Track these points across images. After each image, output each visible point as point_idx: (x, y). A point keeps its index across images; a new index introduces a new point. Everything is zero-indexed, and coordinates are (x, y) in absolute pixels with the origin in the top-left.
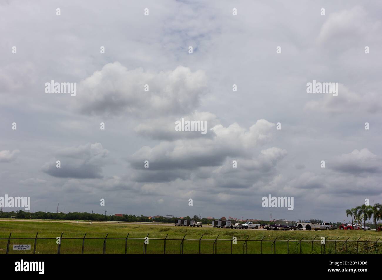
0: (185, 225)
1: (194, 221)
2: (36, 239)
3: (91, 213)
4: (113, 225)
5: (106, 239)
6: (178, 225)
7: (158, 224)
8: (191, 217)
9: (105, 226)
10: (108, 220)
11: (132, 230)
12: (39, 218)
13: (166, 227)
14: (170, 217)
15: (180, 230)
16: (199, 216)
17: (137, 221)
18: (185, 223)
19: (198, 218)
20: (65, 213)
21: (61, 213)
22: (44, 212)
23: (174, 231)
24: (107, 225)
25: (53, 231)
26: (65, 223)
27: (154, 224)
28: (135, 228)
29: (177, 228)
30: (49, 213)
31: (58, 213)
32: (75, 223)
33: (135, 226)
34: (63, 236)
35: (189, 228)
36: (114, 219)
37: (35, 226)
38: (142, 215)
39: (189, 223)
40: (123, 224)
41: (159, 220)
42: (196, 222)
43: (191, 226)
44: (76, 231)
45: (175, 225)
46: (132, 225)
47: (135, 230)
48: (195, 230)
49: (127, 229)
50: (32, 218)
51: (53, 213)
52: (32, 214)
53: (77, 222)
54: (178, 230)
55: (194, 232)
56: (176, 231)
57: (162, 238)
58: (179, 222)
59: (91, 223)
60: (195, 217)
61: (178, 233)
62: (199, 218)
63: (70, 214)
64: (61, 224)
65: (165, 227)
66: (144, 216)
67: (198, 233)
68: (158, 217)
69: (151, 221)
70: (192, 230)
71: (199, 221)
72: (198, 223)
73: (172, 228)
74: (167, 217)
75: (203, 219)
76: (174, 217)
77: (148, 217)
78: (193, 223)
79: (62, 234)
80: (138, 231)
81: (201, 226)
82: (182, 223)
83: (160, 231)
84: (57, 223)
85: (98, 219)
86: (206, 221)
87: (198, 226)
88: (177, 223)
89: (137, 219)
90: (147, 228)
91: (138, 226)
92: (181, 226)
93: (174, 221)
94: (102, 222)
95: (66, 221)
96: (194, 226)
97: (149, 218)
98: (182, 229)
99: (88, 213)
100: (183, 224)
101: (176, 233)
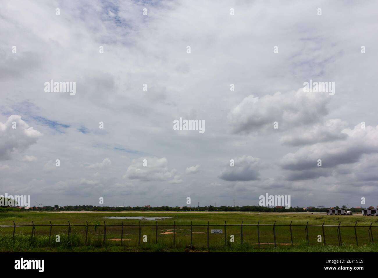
0: (337, 214)
1: (344, 210)
2: (225, 226)
3: (258, 206)
4: (276, 215)
5: (274, 225)
6: (330, 214)
7: (312, 213)
8: (341, 207)
9: (270, 215)
10: (271, 211)
11: (292, 218)
12: (223, 211)
13: (320, 216)
14: (321, 207)
15: (333, 218)
16: (347, 206)
17: (294, 211)
18: (336, 212)
19: (346, 208)
20: (240, 206)
21: (237, 207)
22: (226, 207)
23: (328, 219)
24: (272, 214)
25: (234, 220)
26: (241, 214)
27: (309, 214)
28: (294, 217)
29: (329, 216)
30: (229, 207)
31: (235, 207)
32: (248, 214)
33: (294, 215)
34: (243, 223)
35: (340, 216)
36: (276, 210)
37: (221, 216)
38: (297, 207)
39: (339, 212)
40: (284, 214)
41: (312, 210)
42: (346, 211)
43: (342, 214)
44: (250, 220)
45: (328, 214)
46: (290, 214)
47: (294, 218)
48: (346, 218)
49: (287, 217)
50: (219, 211)
51: (231, 207)
52: (218, 208)
53: (249, 213)
54: (331, 218)
55: (346, 219)
56: (329, 219)
57: (318, 225)
58: (331, 212)
59: (259, 213)
60: (344, 207)
61: (332, 220)
62: (348, 208)
63: (243, 207)
64: (239, 214)
65: (318, 216)
66: (299, 207)
67: (350, 220)
68: (311, 208)
69: (306, 211)
70: (344, 218)
71: (349, 211)
72: (348, 212)
73: (325, 216)
74: (318, 207)
75: (351, 208)
76: (325, 207)
77: (302, 208)
78: (343, 212)
79: (242, 222)
80: (297, 219)
81: (352, 215)
82: (333, 212)
83: (315, 219)
84: (235, 214)
85: (264, 210)
86: (354, 210)
87: (348, 214)
88: (329, 212)
89: (294, 210)
90: (304, 217)
91: (296, 215)
92: (333, 214)
93: (326, 210)
94: (267, 213)
95: (242, 213)
96: (345, 214)
97: (304, 209)
98: (334, 217)
99: (256, 206)
100: (335, 213)
101: (330, 221)
